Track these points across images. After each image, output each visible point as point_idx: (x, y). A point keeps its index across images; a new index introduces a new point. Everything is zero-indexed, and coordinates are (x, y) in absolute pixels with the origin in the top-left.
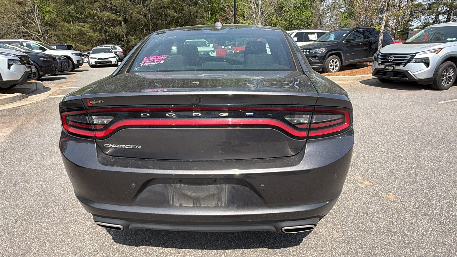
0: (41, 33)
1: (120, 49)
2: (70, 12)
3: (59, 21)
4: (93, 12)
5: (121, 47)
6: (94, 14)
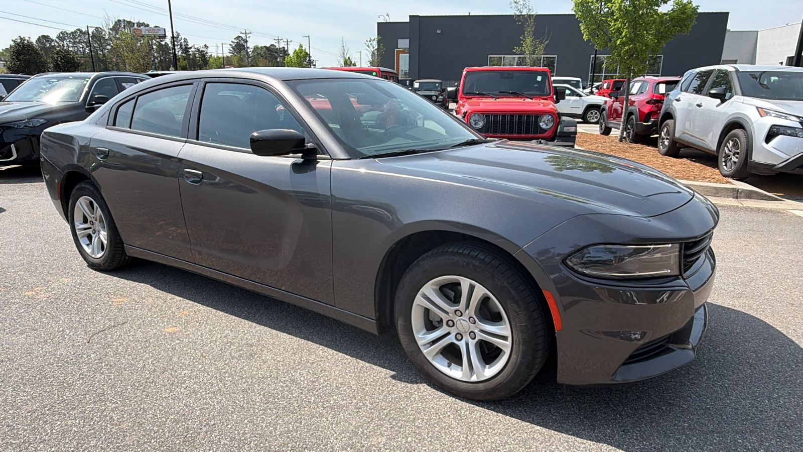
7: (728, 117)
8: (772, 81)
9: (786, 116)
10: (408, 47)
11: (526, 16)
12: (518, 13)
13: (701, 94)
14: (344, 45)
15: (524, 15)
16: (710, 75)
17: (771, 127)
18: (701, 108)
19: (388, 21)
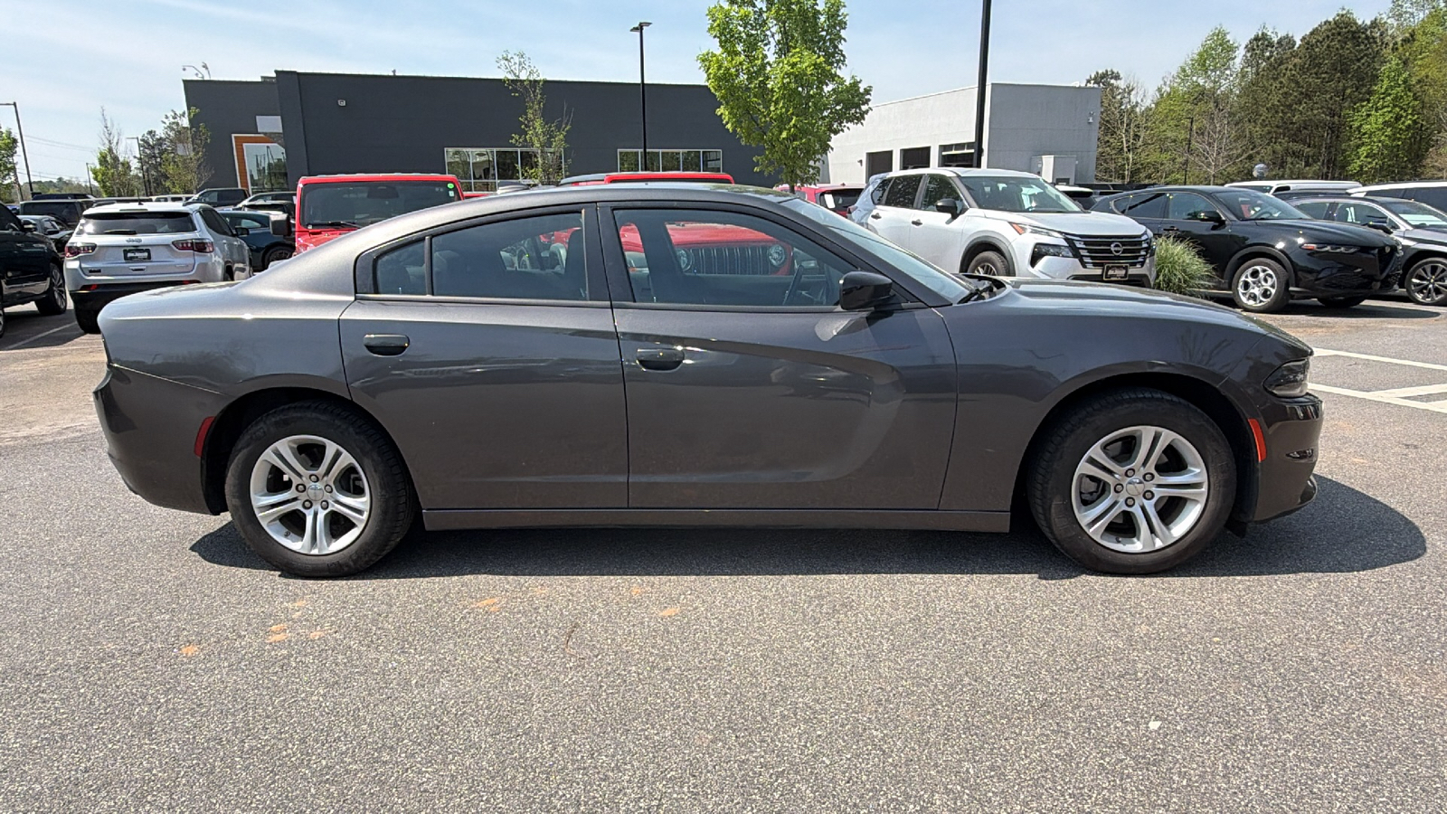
7: (968, 238)
8: (1000, 189)
9: (1048, 232)
10: (281, 131)
11: (525, 83)
12: (511, 77)
13: (913, 208)
14: (109, 125)
15: (522, 81)
16: (920, 181)
17: (1035, 247)
18: (921, 226)
19: (207, 78)
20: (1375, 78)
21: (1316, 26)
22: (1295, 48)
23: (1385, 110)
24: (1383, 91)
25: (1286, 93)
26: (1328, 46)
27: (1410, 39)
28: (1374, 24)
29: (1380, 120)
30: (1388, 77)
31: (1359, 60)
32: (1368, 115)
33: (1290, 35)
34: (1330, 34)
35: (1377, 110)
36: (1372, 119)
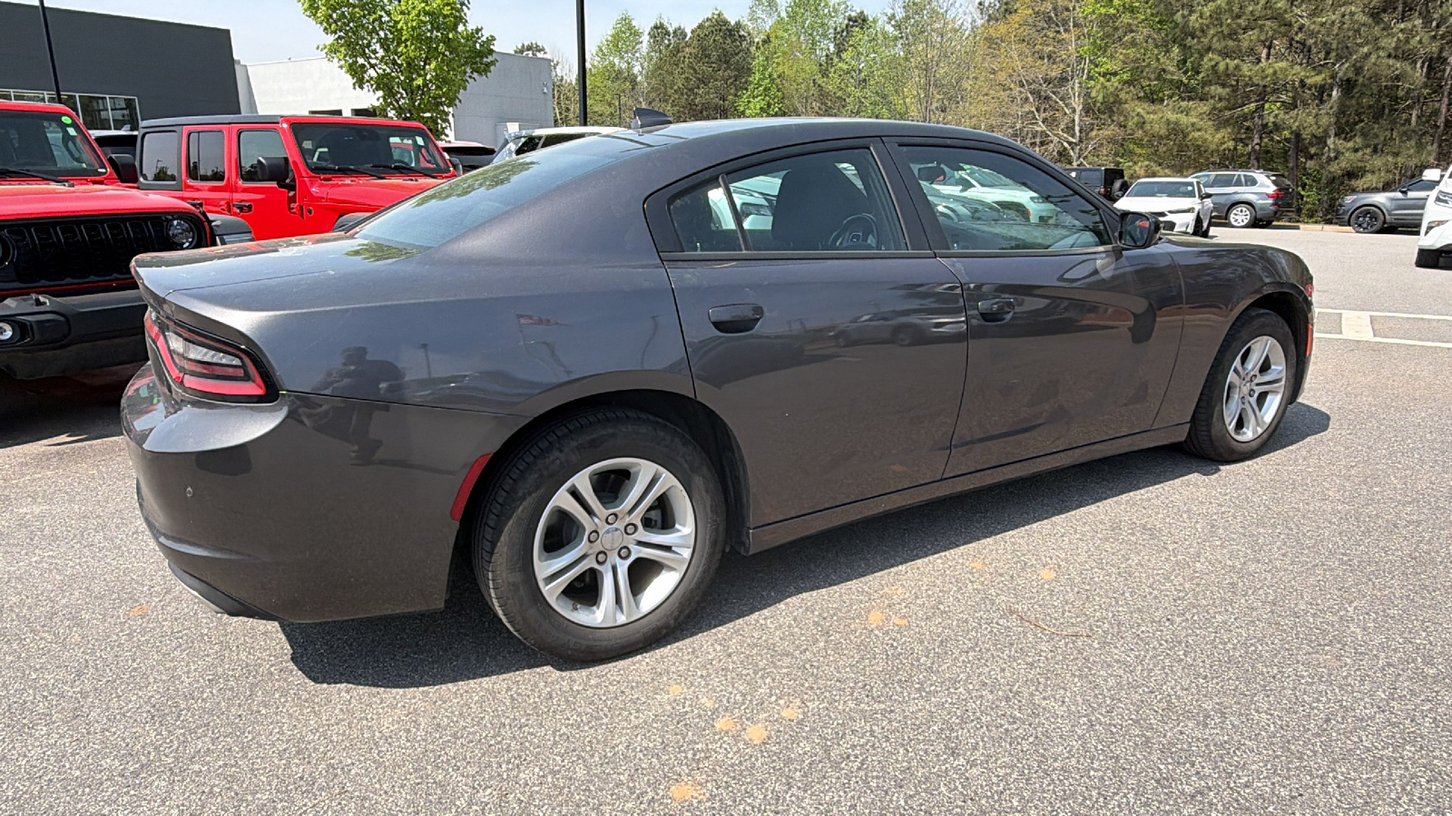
0: (1078, 134)
1: (1268, 187)
2: (1164, 70)
3: (1126, 100)
4: (1227, 64)
5: (1274, 178)
6: (1227, 69)
20: (749, 71)
21: (700, 22)
22: (687, 39)
23: (760, 98)
24: (756, 82)
25: (687, 78)
26: (714, 40)
27: (767, 41)
28: (738, 24)
29: (758, 107)
30: (758, 70)
31: (737, 54)
32: (749, 102)
33: (682, 27)
34: (714, 29)
35: (754, 98)
36: (751, 105)
